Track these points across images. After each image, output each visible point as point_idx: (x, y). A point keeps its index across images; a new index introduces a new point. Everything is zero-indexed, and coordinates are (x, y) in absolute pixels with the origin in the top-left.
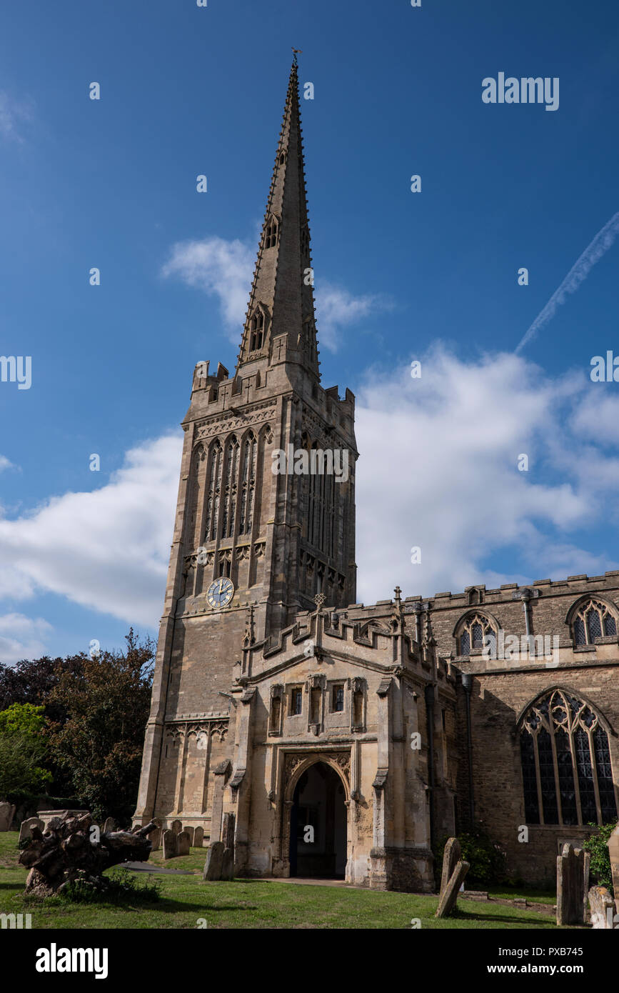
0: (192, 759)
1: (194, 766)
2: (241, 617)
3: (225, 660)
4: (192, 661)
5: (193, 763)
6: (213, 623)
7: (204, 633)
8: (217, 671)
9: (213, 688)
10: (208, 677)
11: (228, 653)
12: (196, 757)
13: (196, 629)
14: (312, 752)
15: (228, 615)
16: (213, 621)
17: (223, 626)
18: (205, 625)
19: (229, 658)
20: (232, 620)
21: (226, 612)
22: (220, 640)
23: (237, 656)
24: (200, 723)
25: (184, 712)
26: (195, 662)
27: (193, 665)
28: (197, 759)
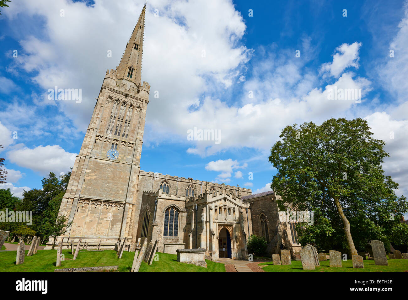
0: (92, 214)
1: (92, 217)
2: (121, 166)
3: (113, 179)
4: (96, 176)
5: (92, 216)
6: (109, 165)
7: (104, 167)
8: (108, 183)
9: (106, 188)
10: (104, 184)
11: (114, 177)
12: (94, 213)
13: (100, 164)
14: (225, 225)
15: (115, 163)
16: (109, 163)
17: (113, 167)
18: (105, 164)
19: (114, 179)
20: (117, 166)
21: (115, 162)
22: (111, 171)
23: (118, 179)
24: (98, 201)
25: (90, 195)
26: (98, 177)
27: (97, 178)
28: (94, 214)
